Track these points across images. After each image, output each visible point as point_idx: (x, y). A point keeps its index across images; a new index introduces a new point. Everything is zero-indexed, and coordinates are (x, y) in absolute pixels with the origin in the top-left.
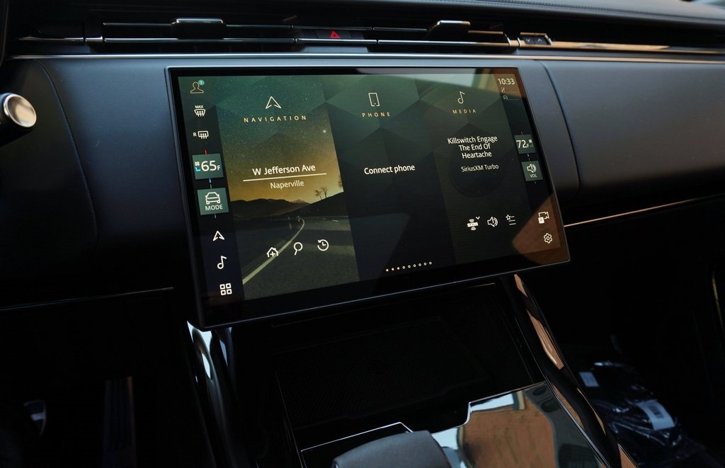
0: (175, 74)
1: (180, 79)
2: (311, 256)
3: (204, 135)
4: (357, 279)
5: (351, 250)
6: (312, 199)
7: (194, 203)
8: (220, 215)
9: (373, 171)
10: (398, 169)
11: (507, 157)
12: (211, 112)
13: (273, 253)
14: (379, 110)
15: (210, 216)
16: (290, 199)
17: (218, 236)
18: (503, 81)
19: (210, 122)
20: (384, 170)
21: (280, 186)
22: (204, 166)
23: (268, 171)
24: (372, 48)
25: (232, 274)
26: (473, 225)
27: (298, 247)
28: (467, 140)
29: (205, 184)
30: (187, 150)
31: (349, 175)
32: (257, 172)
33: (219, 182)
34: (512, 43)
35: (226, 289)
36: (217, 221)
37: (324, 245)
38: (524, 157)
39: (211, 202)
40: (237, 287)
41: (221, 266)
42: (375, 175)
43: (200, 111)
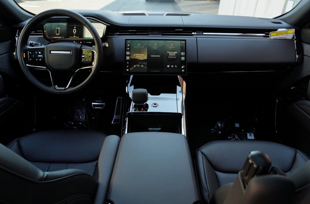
0: (126, 40)
1: (127, 41)
2: (140, 67)
3: (128, 49)
4: (146, 72)
5: (146, 67)
6: (142, 59)
7: (125, 58)
8: (129, 60)
9: (152, 56)
10: (157, 56)
11: (179, 56)
12: (130, 45)
13: (135, 66)
14: (156, 46)
15: (127, 60)
16: (139, 59)
17: (128, 63)
18: (182, 42)
19: (129, 47)
20: (154, 56)
21: (138, 57)
22: (128, 53)
23: (136, 55)
24: (163, 35)
25: (129, 68)
26: (168, 66)
27: (138, 66)
28: (171, 52)
29: (127, 56)
30: (126, 50)
31: (149, 56)
32: (135, 54)
33: (129, 55)
34: (193, 33)
35: (128, 70)
36: (128, 61)
37: (142, 66)
38: (182, 56)
39: (128, 58)
40: (129, 70)
41: (127, 67)
42: (153, 57)
43: (128, 45)
